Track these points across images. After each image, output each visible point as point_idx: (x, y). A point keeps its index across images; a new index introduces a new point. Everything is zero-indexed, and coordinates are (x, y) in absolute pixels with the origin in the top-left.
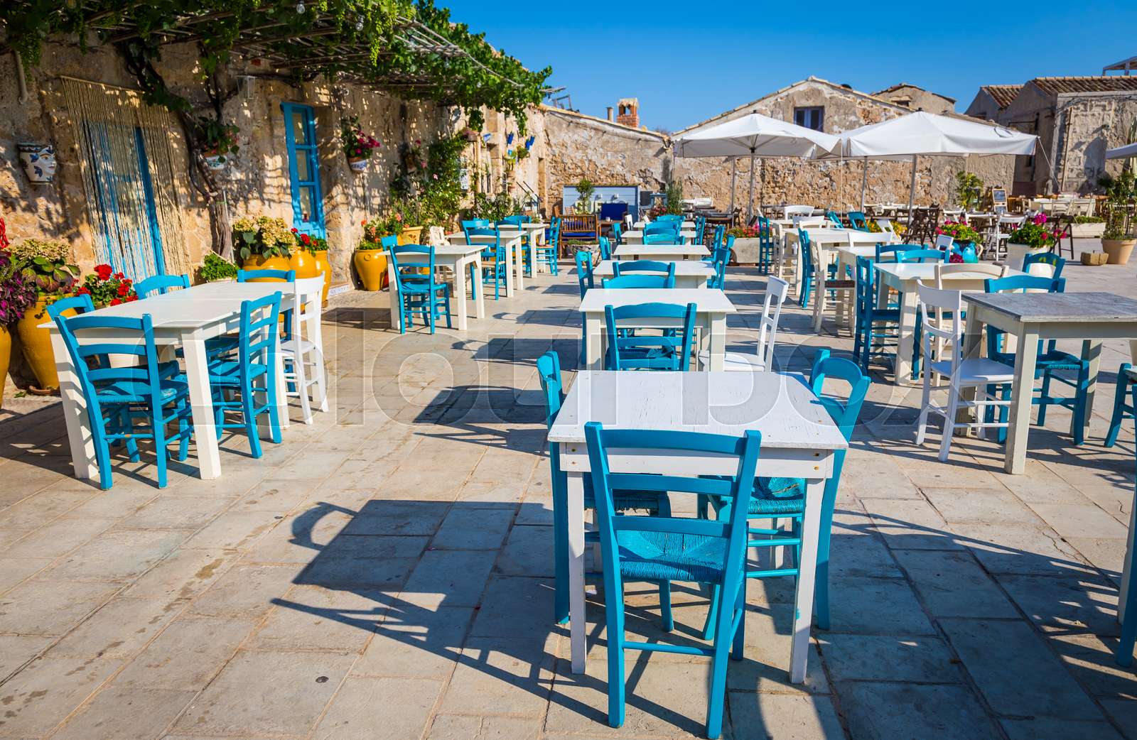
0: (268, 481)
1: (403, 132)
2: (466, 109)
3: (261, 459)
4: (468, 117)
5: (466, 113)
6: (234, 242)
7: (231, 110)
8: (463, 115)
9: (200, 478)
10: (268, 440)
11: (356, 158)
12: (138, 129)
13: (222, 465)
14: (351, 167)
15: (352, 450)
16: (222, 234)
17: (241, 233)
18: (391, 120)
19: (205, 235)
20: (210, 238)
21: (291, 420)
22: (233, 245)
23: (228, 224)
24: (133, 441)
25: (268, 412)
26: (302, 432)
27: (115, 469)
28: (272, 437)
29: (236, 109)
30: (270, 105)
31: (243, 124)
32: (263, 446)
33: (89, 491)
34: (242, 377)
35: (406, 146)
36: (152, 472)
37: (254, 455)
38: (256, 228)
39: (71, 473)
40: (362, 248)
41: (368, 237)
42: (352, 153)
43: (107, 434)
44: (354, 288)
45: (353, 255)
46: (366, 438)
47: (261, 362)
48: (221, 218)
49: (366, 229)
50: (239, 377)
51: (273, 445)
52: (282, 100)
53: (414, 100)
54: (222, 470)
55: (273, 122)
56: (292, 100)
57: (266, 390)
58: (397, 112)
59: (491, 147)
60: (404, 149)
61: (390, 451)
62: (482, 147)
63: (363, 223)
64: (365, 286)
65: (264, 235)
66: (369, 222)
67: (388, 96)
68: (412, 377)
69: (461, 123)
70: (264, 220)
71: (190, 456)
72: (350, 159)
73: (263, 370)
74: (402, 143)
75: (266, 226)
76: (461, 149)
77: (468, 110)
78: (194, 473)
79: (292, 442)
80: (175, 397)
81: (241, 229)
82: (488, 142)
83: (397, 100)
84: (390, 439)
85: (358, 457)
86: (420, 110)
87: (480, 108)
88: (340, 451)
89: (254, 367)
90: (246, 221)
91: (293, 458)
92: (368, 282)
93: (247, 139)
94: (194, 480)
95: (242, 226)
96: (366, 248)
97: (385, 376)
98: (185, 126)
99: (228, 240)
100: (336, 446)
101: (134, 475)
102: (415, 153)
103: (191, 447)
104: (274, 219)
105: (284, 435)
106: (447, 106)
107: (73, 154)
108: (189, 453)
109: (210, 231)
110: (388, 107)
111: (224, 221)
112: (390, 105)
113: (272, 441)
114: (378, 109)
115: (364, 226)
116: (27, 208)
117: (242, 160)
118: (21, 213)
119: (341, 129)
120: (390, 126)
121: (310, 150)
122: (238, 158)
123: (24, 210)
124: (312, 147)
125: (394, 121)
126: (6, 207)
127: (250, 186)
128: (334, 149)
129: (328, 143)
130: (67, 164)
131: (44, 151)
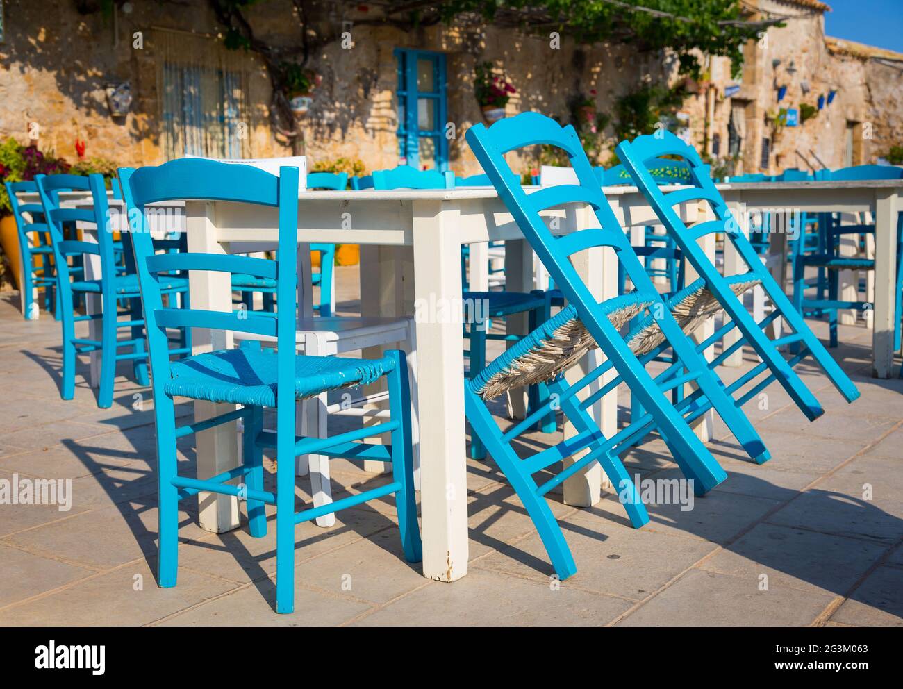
1: (577, 82)
14: (485, 116)
18: (557, 67)
30: (379, 50)
35: (579, 96)
52: (396, 45)
56: (409, 46)
58: (568, 60)
60: (576, 102)
72: (484, 108)
82: (736, 96)
98: (274, 70)
110: (553, 52)
112: (556, 51)
116: (107, 135)
117: (337, 105)
118: (103, 139)
119: (474, 76)
120: (556, 75)
121: (438, 100)
122: (333, 103)
123: (105, 136)
124: (442, 96)
125: (562, 69)
126: (90, 134)
127: (344, 130)
128: (461, 97)
129: (456, 91)
130: (147, 100)
131: (121, 87)
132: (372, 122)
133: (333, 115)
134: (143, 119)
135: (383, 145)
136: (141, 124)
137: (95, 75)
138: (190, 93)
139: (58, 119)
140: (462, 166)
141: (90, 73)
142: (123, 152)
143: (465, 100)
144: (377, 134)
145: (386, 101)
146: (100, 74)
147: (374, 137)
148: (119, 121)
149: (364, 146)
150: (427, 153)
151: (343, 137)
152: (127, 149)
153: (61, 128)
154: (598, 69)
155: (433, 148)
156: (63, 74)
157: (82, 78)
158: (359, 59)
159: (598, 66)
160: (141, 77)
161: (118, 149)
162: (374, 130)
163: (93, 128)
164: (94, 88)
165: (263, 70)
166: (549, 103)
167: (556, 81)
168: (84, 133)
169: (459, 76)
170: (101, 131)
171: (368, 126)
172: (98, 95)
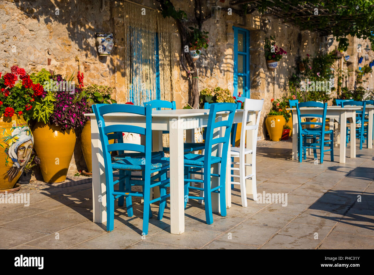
0: (218, 241)
1: (299, 50)
2: (337, 38)
3: (212, 226)
4: (338, 43)
5: (337, 40)
6: (200, 101)
7: (206, 27)
8: (335, 41)
9: (169, 232)
10: (217, 213)
11: (271, 61)
12: (157, 34)
13: (185, 226)
14: (268, 66)
15: (280, 228)
16: (194, 96)
17: (204, 96)
18: (292, 42)
19: (185, 96)
20: (187, 98)
21: (232, 203)
22: (200, 103)
23: (198, 90)
24: (130, 198)
25: (219, 192)
26: (240, 211)
27: (116, 217)
28: (220, 211)
29: (209, 26)
30: (227, 26)
31: (212, 36)
32: (213, 217)
33: (99, 231)
34: (205, 162)
35: (299, 57)
36: (138, 223)
37: (208, 222)
38: (213, 94)
39: (90, 217)
40: (271, 114)
41: (274, 108)
42: (270, 57)
43: (115, 191)
44: (264, 139)
45: (265, 118)
46: (289, 221)
47: (218, 155)
48: (195, 86)
49: (273, 104)
50: (203, 162)
51: (220, 217)
52: (234, 23)
53: (306, 31)
54: (185, 229)
55: (228, 35)
56: (239, 24)
57: (219, 176)
58: (296, 38)
59: (349, 64)
60: (298, 60)
61: (311, 232)
62: (344, 63)
63: (272, 100)
64: (271, 139)
65: (217, 97)
66: (275, 100)
67: (292, 28)
68: (314, 186)
69: (334, 46)
70: (218, 89)
71: (164, 217)
72: (268, 61)
73: (219, 160)
74: (297, 56)
75: (219, 92)
76: (331, 63)
77: (339, 38)
78: (167, 228)
79: (233, 217)
80: (160, 169)
81: (205, 94)
82: (348, 60)
83: (297, 30)
84: (308, 223)
85: (285, 233)
86: (310, 37)
87: (347, 37)
88: (270, 227)
89: (213, 158)
90: (208, 89)
91: (235, 227)
92: (272, 135)
93: (213, 44)
94: (165, 233)
95: (205, 92)
96: (273, 114)
97: (293, 184)
98: (182, 32)
99: (197, 99)
100: (266, 224)
101: (127, 223)
102: (306, 61)
103: (166, 210)
104: (224, 89)
105: (228, 212)
106: (325, 35)
107: (123, 42)
108: (164, 215)
109: (188, 94)
110: (291, 34)
111: (196, 88)
112: (292, 33)
113: (220, 215)
114: (286, 34)
115: (272, 102)
116: (96, 69)
117: (209, 56)
118: (93, 72)
119: (264, 43)
120: (292, 45)
121: (246, 56)
122: (207, 54)
123: (94, 70)
124: (247, 54)
125: (294, 43)
126: (85, 68)
127: (212, 71)
128: (259, 55)
129: (256, 51)
130: (119, 47)
131: (108, 36)
132: (224, 66)
133: (207, 62)
134: (117, 59)
135: (228, 80)
136: (116, 62)
137: (90, 28)
138: (141, 43)
139: (67, 57)
140: (259, 92)
141: (87, 27)
142: (104, 81)
143: (261, 56)
144: (226, 73)
145: (230, 55)
146: (92, 27)
147: (224, 75)
148: (103, 59)
149: (220, 80)
150: (240, 85)
151: (211, 75)
152: (106, 79)
153: (69, 63)
154: (306, 44)
155: (242, 82)
156: (71, 26)
157: (83, 30)
158: (218, 30)
159: (306, 42)
160: (116, 31)
161: (102, 79)
162: (224, 71)
163: (88, 64)
164: (89, 37)
165: (177, 32)
166: (289, 60)
167: (292, 48)
168: (82, 67)
169: (258, 42)
170: (92, 66)
171: (222, 68)
172: (91, 41)
